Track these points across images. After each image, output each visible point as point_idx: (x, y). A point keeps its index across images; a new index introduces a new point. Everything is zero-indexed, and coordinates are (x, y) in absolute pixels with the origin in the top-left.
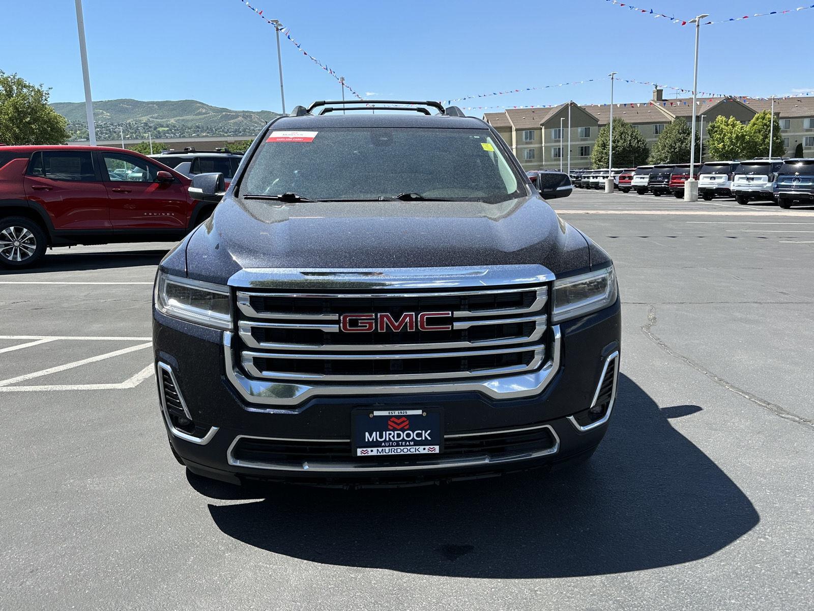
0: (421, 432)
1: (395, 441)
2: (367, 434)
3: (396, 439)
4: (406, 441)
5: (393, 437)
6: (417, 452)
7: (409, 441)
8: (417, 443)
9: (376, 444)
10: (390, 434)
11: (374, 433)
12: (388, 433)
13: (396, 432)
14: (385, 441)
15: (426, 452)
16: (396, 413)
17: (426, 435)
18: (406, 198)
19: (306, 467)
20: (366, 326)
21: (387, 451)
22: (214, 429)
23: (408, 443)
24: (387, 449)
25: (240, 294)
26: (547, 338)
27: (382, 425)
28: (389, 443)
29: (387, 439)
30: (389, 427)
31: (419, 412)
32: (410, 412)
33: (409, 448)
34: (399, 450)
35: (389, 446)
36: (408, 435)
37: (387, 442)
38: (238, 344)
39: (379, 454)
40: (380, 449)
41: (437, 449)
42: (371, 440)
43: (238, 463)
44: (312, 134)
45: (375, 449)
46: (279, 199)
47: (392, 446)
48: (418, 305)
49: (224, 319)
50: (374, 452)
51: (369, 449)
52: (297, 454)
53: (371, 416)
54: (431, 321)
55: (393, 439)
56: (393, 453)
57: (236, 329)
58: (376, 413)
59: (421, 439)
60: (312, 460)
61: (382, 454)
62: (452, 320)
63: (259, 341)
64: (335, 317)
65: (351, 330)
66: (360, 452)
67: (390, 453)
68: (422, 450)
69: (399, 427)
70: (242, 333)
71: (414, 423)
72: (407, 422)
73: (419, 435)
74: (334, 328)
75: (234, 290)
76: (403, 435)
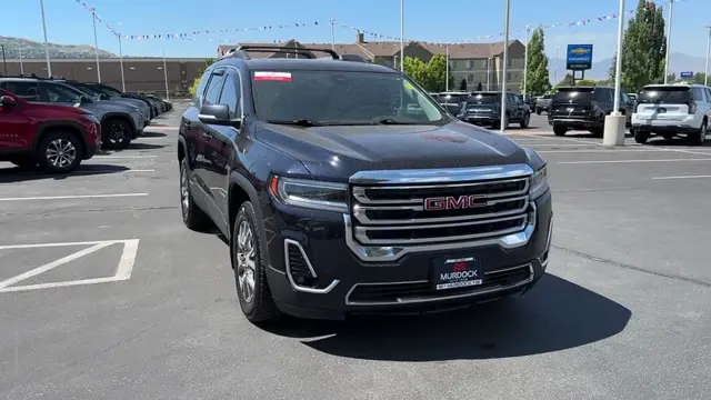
0: (471, 271)
1: (457, 279)
3: (458, 277)
6: (470, 285)
8: (469, 279)
9: (446, 281)
12: (453, 273)
13: (458, 273)
14: (452, 279)
15: (475, 284)
16: (459, 260)
17: (474, 273)
18: (385, 122)
19: (400, 301)
20: (440, 206)
21: (453, 285)
22: (335, 282)
23: (464, 279)
25: (355, 188)
26: (529, 209)
27: (451, 268)
28: (454, 280)
30: (454, 270)
31: (471, 259)
32: (467, 259)
33: (465, 282)
34: (460, 284)
35: (454, 282)
38: (355, 222)
39: (448, 287)
40: (449, 284)
41: (481, 282)
43: (352, 303)
44: (289, 75)
46: (296, 124)
47: (456, 282)
48: (467, 191)
49: (341, 206)
50: (446, 286)
51: (443, 285)
52: (393, 293)
53: (445, 263)
54: (476, 201)
56: (457, 286)
57: (351, 213)
58: (448, 261)
60: (402, 297)
61: (450, 287)
62: (486, 200)
63: (371, 219)
64: (420, 200)
65: (431, 208)
66: (438, 287)
67: (455, 287)
68: (473, 283)
69: (459, 270)
70: (356, 214)
71: (468, 266)
72: (465, 266)
74: (420, 208)
75: (351, 185)
76: (462, 274)
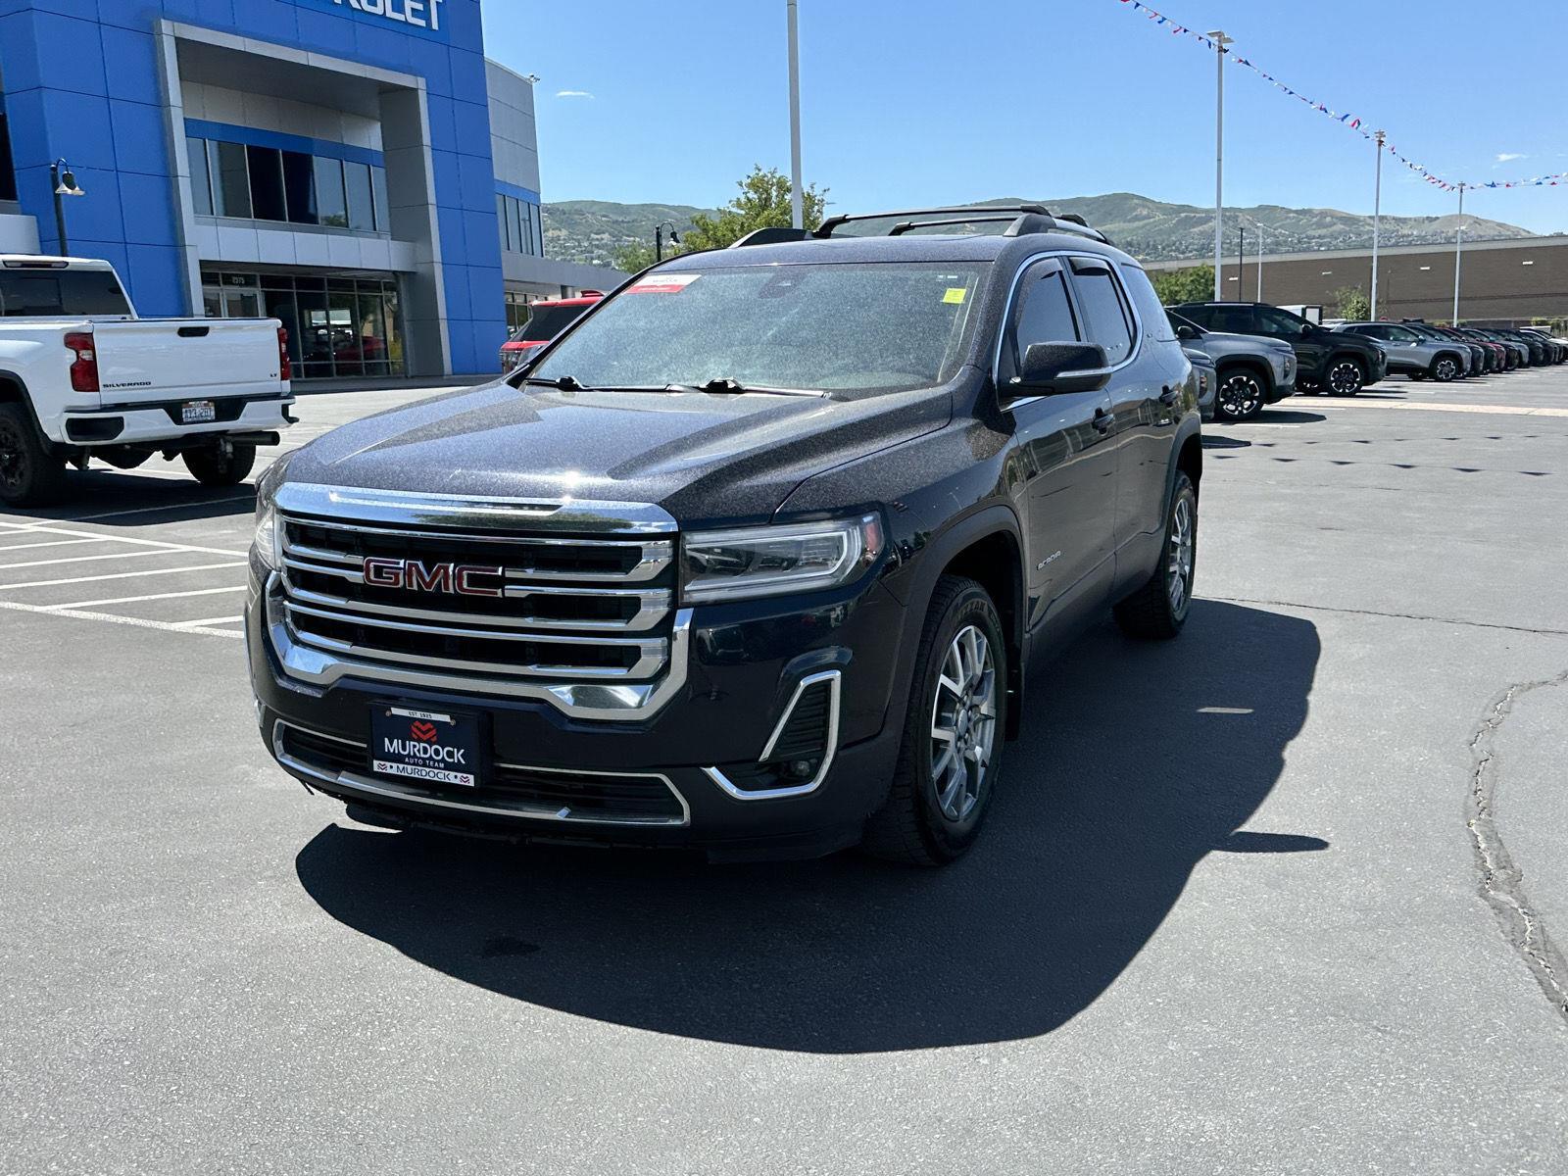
0: (451, 749)
1: (421, 758)
2: (386, 739)
3: (422, 756)
4: (435, 761)
5: (419, 751)
6: (447, 780)
7: (438, 761)
8: (449, 767)
9: (397, 758)
10: (414, 746)
11: (396, 740)
12: (412, 743)
13: (422, 745)
14: (409, 755)
15: (457, 781)
16: (418, 715)
17: (458, 756)
20: (391, 578)
21: (410, 771)
23: (436, 764)
24: (409, 767)
26: (664, 630)
27: (404, 730)
28: (412, 758)
29: (412, 754)
30: (414, 735)
31: (446, 718)
32: (435, 717)
33: (436, 771)
34: (424, 773)
35: (414, 764)
36: (437, 752)
37: (412, 757)
39: (399, 773)
40: (401, 766)
41: (472, 780)
42: (392, 751)
45: (395, 765)
47: (418, 765)
50: (392, 768)
51: (388, 764)
53: (388, 714)
54: (473, 580)
55: (418, 755)
56: (416, 776)
58: (394, 711)
59: (452, 760)
61: (403, 774)
62: (502, 582)
63: (296, 587)
64: (358, 560)
65: (374, 582)
66: (376, 765)
67: (412, 775)
68: (453, 778)
69: (425, 738)
71: (442, 735)
72: (434, 732)
73: (450, 754)
74: (358, 577)
